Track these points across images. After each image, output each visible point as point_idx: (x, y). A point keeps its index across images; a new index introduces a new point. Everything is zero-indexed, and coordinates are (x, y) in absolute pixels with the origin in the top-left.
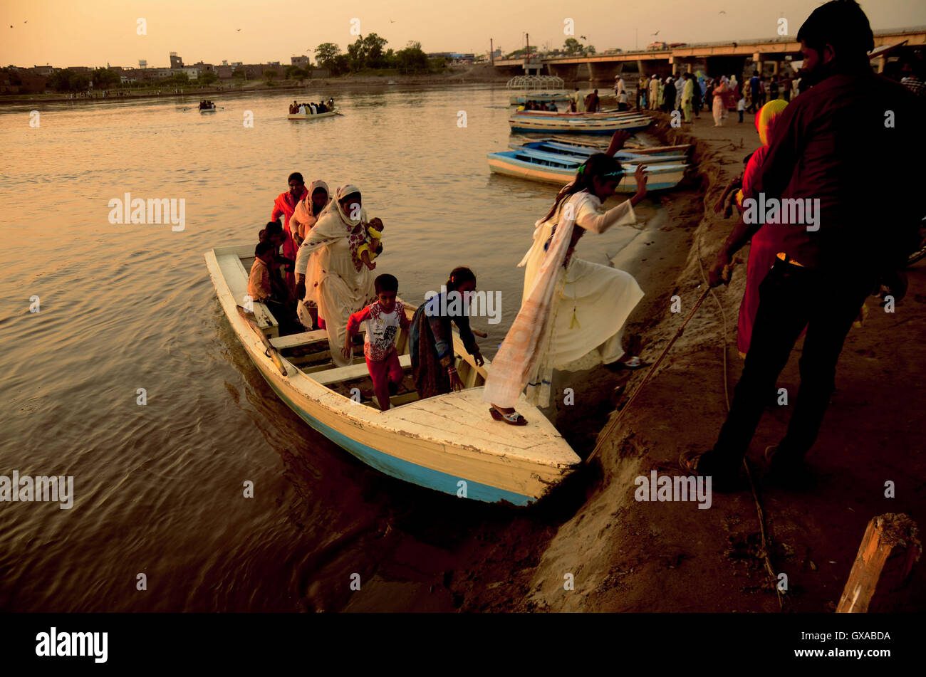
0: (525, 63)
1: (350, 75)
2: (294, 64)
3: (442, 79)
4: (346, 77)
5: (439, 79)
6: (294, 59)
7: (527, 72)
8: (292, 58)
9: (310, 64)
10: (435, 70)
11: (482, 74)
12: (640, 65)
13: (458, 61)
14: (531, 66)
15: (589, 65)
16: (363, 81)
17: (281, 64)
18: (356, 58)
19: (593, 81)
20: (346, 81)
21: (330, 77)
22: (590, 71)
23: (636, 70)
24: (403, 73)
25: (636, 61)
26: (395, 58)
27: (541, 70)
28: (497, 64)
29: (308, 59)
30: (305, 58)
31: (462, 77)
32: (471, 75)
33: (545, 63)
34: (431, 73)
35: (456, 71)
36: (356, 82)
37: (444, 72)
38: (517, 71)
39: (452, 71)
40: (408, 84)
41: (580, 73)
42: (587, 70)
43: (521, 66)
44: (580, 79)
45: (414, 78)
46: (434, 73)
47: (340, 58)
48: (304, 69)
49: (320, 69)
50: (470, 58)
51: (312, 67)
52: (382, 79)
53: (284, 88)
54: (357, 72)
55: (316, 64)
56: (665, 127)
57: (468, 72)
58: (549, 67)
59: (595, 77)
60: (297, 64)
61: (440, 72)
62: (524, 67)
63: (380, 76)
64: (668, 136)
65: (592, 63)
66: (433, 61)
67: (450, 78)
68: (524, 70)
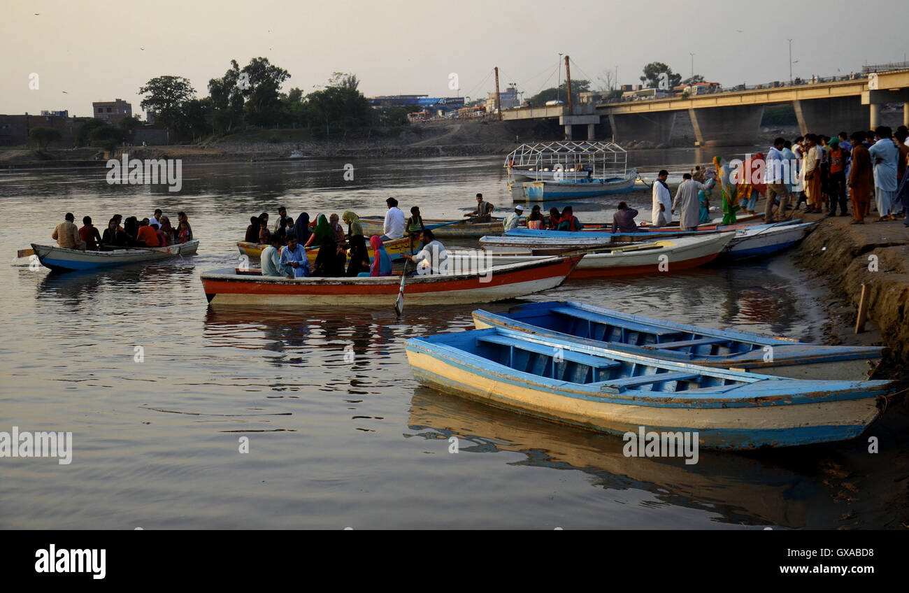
0: (564, 114)
1: (214, 140)
2: (100, 116)
3: (398, 147)
4: (204, 144)
5: (391, 147)
6: (99, 107)
7: (567, 130)
8: (95, 105)
9: (133, 116)
10: (385, 130)
11: (477, 136)
12: (798, 110)
13: (432, 111)
14: (576, 120)
15: (693, 114)
16: (239, 152)
17: (70, 115)
18: (226, 107)
19: (702, 144)
20: (205, 152)
21: (171, 144)
22: (696, 126)
23: (793, 120)
24: (320, 137)
25: (791, 102)
26: (305, 106)
27: (596, 126)
28: (509, 116)
29: (129, 107)
30: (123, 105)
31: (438, 143)
32: (457, 138)
33: (603, 112)
34: (376, 135)
35: (428, 130)
36: (225, 154)
37: (403, 134)
38: (549, 130)
39: (419, 132)
40: (328, 158)
41: (675, 131)
42: (691, 125)
43: (556, 119)
44: (676, 143)
45: (343, 146)
46: (383, 136)
47: (195, 104)
48: (119, 127)
49: (152, 127)
50: (454, 104)
51: (135, 122)
52: (279, 148)
53: (73, 164)
54: (227, 134)
55: (144, 117)
56: (843, 254)
57: (452, 134)
58: (612, 120)
59: (705, 139)
60: (105, 116)
61: (394, 134)
62: (561, 123)
63: (275, 141)
64: (850, 278)
65: (697, 110)
66: (380, 112)
67: (412, 146)
68: (563, 126)
